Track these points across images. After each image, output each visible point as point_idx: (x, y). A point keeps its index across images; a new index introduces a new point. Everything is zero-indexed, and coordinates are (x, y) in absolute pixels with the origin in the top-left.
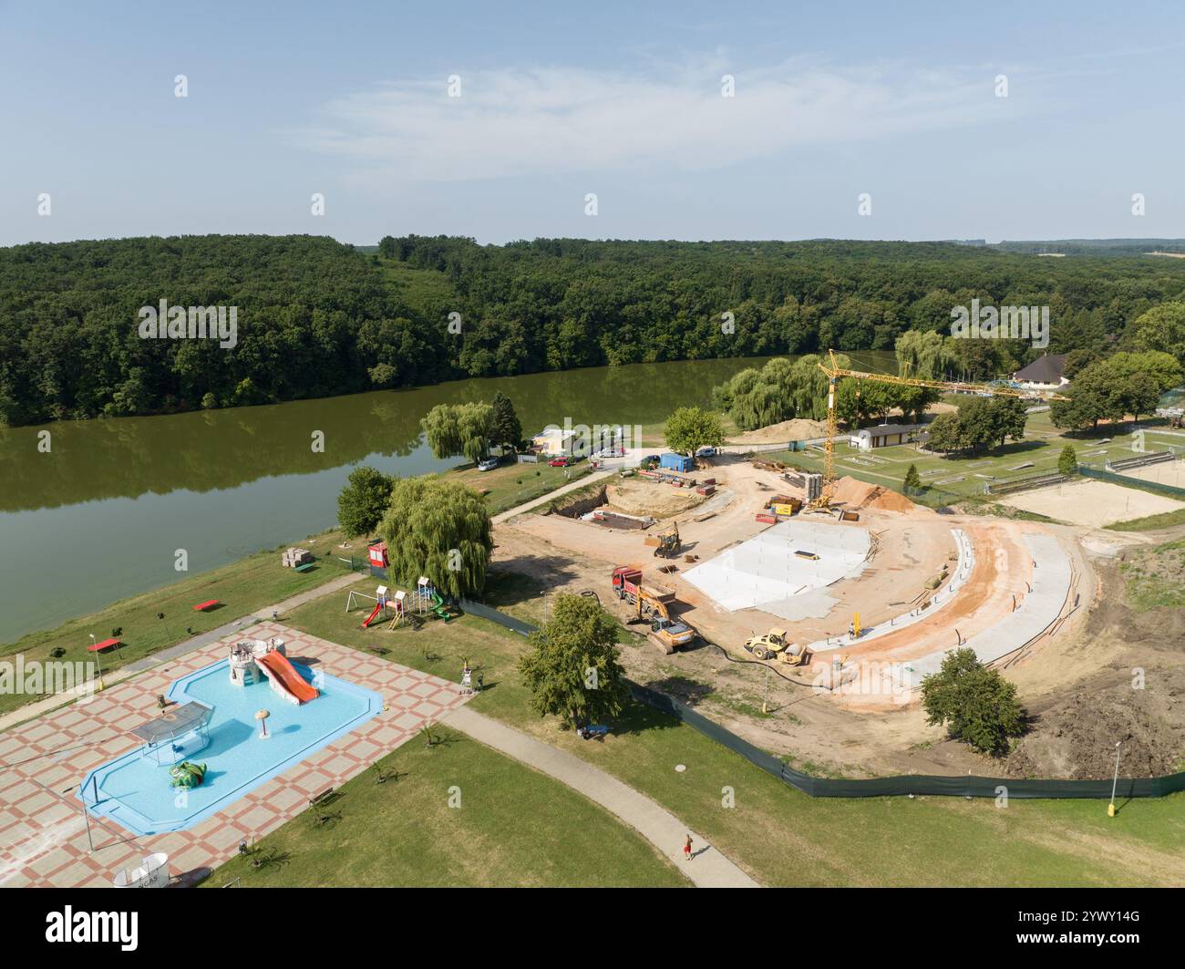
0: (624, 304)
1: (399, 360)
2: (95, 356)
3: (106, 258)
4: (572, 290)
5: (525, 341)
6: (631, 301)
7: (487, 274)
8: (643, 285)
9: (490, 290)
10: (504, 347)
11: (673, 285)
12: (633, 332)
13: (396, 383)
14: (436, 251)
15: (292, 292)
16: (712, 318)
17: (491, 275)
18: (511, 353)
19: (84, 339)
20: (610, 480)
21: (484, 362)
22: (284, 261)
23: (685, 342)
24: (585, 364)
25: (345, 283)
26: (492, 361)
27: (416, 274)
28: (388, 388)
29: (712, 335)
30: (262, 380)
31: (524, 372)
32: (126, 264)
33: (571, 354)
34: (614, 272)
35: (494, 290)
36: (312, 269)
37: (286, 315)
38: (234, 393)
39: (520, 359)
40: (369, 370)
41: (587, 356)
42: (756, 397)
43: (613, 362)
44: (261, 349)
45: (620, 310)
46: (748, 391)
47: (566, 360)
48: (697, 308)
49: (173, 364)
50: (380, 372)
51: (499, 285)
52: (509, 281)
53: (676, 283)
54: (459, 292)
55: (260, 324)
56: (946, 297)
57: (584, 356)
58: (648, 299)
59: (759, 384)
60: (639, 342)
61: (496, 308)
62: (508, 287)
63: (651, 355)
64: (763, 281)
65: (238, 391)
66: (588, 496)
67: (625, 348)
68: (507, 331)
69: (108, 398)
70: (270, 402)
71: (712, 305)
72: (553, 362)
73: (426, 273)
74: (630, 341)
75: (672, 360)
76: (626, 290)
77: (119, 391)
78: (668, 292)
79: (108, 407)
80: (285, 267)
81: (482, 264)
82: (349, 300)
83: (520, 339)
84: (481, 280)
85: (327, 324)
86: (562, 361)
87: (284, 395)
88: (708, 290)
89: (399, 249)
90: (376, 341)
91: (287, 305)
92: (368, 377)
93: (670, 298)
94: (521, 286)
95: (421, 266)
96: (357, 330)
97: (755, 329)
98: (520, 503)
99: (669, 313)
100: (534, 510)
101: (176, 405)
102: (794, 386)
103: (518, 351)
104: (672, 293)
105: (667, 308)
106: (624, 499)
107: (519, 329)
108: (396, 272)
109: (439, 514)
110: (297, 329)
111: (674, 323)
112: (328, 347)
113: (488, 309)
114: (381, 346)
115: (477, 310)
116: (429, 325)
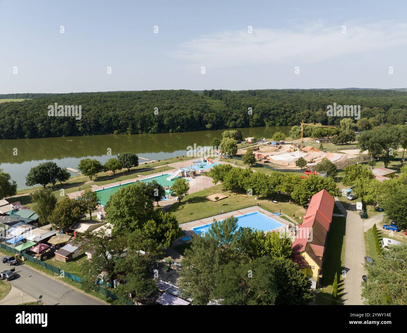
0: (271, 110)
1: (213, 123)
2: (148, 120)
3: (140, 97)
4: (257, 106)
5: (244, 119)
6: (273, 109)
7: (234, 102)
8: (277, 105)
9: (235, 106)
10: (238, 121)
11: (285, 105)
12: (273, 118)
13: (212, 129)
14: (219, 94)
15: (188, 106)
16: (296, 115)
17: (235, 102)
18: (240, 122)
19: (146, 116)
20: (260, 146)
21: (233, 124)
22: (182, 98)
23: (288, 121)
24: (259, 126)
25: (199, 104)
26: (235, 124)
27: (214, 101)
28: (210, 130)
29: (296, 119)
30: (182, 127)
31: (243, 127)
32: (146, 98)
33: (256, 123)
34: (269, 101)
35: (236, 106)
36: (190, 100)
37: (188, 112)
38: (176, 129)
39: (242, 124)
40: (206, 125)
41: (260, 124)
42: (296, 132)
43: (267, 126)
44: (183, 119)
45: (270, 112)
46: (295, 131)
47: (254, 125)
48: (292, 111)
49: (164, 122)
50: (208, 126)
51: (238, 105)
52: (240, 104)
53: (286, 105)
54: (227, 106)
55: (182, 114)
56: (369, 110)
57: (259, 123)
58: (278, 109)
59: (298, 129)
60: (275, 120)
61: (237, 111)
62: (240, 105)
63: (278, 124)
64: (314, 104)
65: (177, 129)
66: (255, 148)
67: (271, 122)
68: (239, 117)
69: (150, 129)
70: (184, 132)
71: (296, 111)
72: (251, 125)
73: (217, 101)
74: (272, 120)
75: (284, 126)
76: (272, 106)
77: (153, 128)
78: (284, 107)
79: (150, 131)
80: (183, 99)
81: (233, 99)
82: (201, 108)
83: (243, 119)
84: (233, 103)
85: (197, 114)
86: (253, 125)
87: (187, 130)
88: (295, 107)
89: (209, 94)
90: (207, 118)
91: (187, 109)
92: (205, 127)
93: (284, 109)
94: (243, 105)
95: (215, 99)
96: (203, 115)
97: (309, 118)
98: (242, 148)
99: (283, 113)
100: (244, 149)
101: (164, 131)
102: (307, 130)
103: (242, 122)
104: (285, 107)
105: (283, 111)
106: (263, 149)
107: (242, 116)
108: (209, 101)
109: (230, 142)
110: (190, 115)
111: (285, 116)
112: (197, 119)
113: (235, 111)
114: (209, 120)
115: (232, 111)
116: (220, 115)
